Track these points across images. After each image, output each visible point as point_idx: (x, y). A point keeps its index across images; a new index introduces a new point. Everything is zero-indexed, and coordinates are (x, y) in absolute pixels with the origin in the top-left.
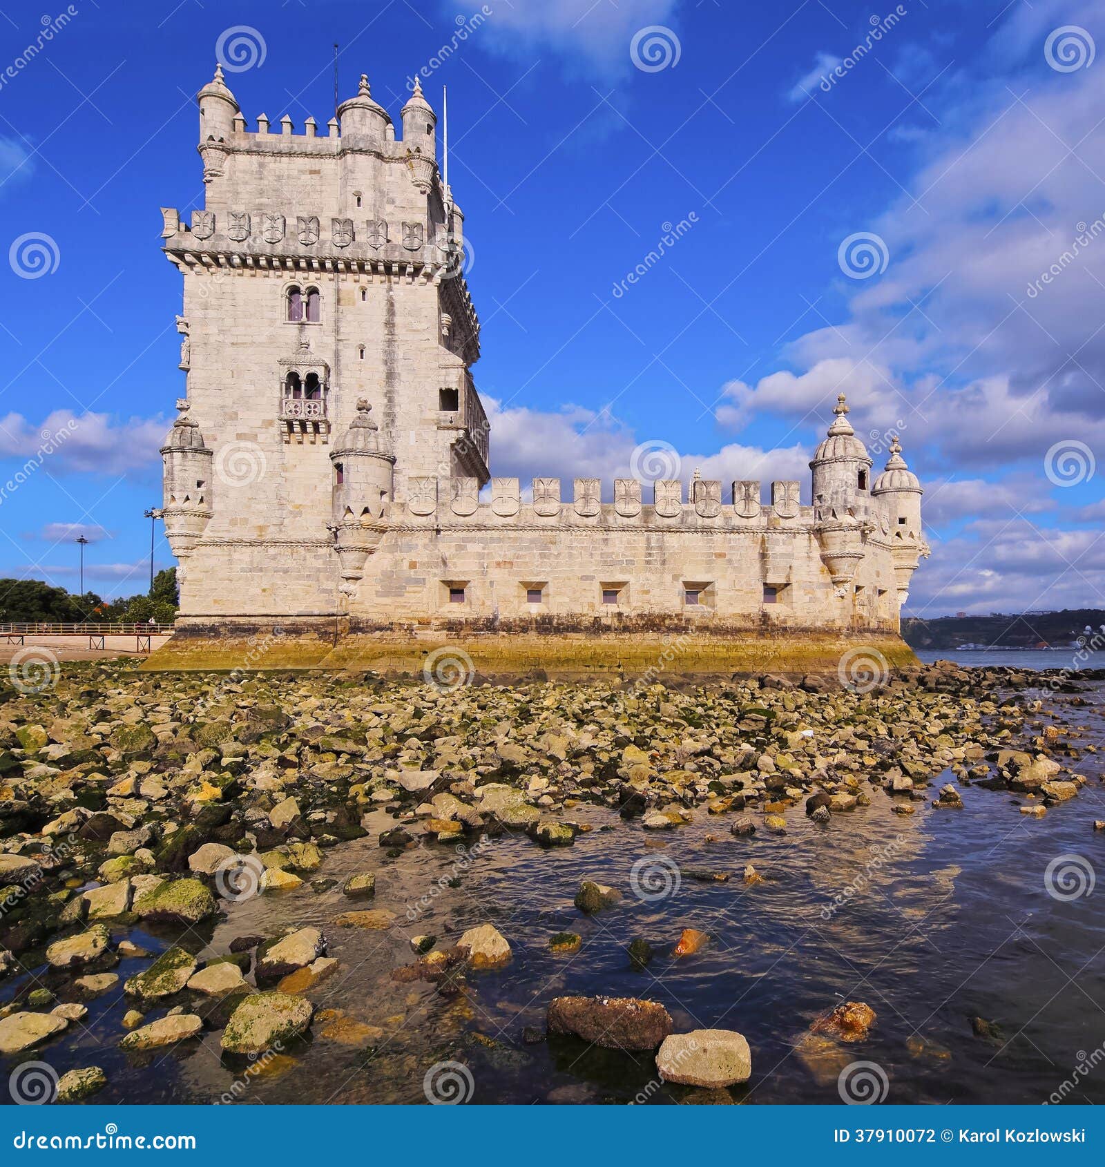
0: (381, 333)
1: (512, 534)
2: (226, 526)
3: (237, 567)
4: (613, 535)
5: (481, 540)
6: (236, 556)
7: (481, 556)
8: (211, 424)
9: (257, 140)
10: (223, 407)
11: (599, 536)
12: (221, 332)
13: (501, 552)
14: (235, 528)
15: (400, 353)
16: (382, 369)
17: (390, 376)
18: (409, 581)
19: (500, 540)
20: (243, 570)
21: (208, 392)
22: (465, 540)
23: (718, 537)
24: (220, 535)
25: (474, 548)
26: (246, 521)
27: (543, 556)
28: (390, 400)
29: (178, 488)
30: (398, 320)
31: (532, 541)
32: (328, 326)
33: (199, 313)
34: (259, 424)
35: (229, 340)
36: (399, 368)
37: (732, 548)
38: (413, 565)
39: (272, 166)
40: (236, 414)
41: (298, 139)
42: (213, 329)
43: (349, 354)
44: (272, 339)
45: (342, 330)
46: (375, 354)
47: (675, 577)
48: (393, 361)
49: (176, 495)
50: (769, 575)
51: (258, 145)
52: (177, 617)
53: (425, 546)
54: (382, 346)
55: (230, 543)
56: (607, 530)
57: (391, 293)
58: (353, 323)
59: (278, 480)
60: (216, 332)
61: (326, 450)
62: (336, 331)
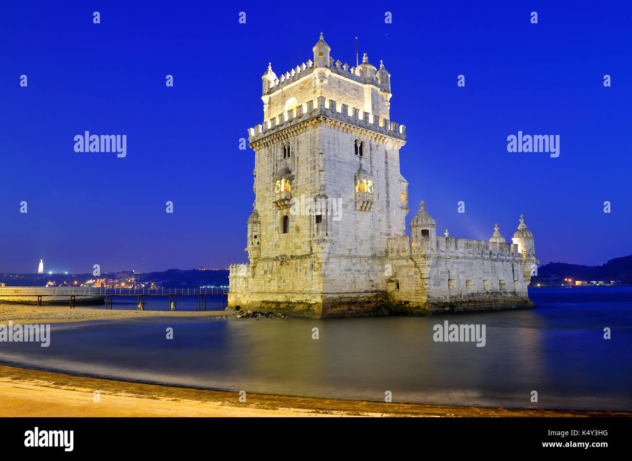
0: (384, 165)
1: (464, 261)
3: (342, 269)
5: (457, 263)
6: (342, 263)
7: (457, 269)
9: (338, 70)
10: (336, 191)
13: (461, 267)
14: (342, 250)
15: (390, 175)
16: (385, 181)
17: (387, 185)
18: (441, 279)
19: (461, 263)
20: (344, 270)
21: (331, 183)
23: (505, 263)
24: (336, 253)
25: (455, 266)
26: (345, 246)
27: (471, 270)
28: (388, 195)
30: (389, 161)
31: (468, 264)
32: (368, 159)
34: (348, 200)
35: (338, 160)
36: (390, 182)
37: (507, 267)
38: (441, 273)
43: (375, 173)
44: (351, 162)
45: (373, 162)
46: (383, 174)
47: (498, 278)
48: (388, 178)
53: (444, 265)
54: (384, 171)
55: (340, 257)
56: (484, 259)
58: (376, 160)
59: (356, 228)
60: (333, 155)
61: (370, 214)
62: (371, 162)
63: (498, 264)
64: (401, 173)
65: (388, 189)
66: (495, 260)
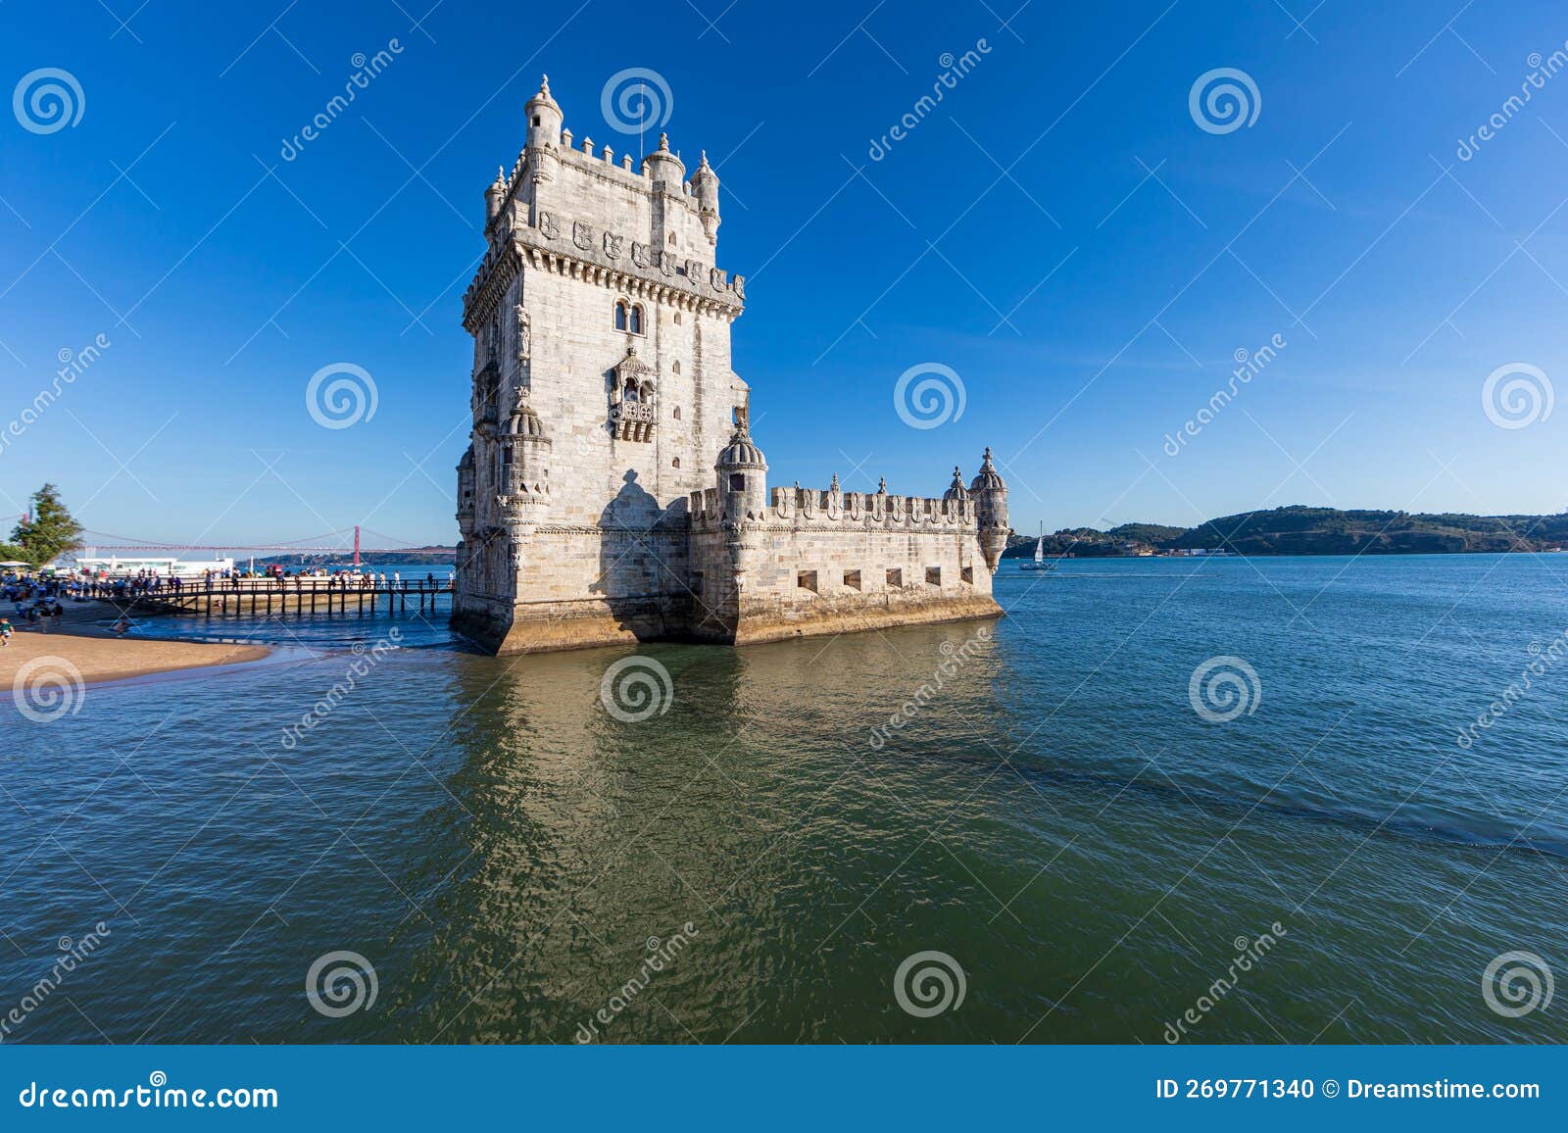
0: (690, 354)
1: (840, 534)
2: (563, 514)
3: (572, 552)
4: (893, 535)
5: (823, 539)
6: (572, 543)
7: (823, 551)
8: (549, 414)
9: (584, 159)
10: (561, 400)
11: (886, 535)
12: (558, 328)
13: (834, 547)
14: (572, 516)
15: (704, 373)
16: (692, 384)
17: (699, 391)
18: (779, 571)
19: (832, 539)
20: (578, 556)
21: (548, 384)
22: (813, 538)
23: (941, 537)
24: (557, 522)
25: (818, 545)
26: (581, 509)
27: (857, 550)
28: (699, 410)
29: (528, 476)
30: (703, 345)
31: (851, 539)
32: (651, 341)
33: (538, 307)
34: (593, 419)
35: (567, 337)
36: (704, 384)
37: (947, 544)
38: (781, 559)
39: (596, 186)
40: (573, 408)
41: (617, 170)
42: (552, 325)
43: (667, 367)
44: (605, 344)
45: (662, 345)
46: (687, 369)
47: (922, 565)
48: (699, 379)
49: (527, 483)
50: (963, 562)
51: (585, 164)
52: (515, 605)
53: (789, 543)
54: (692, 364)
55: (567, 531)
56: (891, 531)
57: (698, 322)
58: (670, 342)
59: (610, 473)
60: (555, 328)
61: (649, 448)
62: (658, 347)
63: (922, 538)
64: (734, 368)
65: (700, 399)
66: (918, 532)
